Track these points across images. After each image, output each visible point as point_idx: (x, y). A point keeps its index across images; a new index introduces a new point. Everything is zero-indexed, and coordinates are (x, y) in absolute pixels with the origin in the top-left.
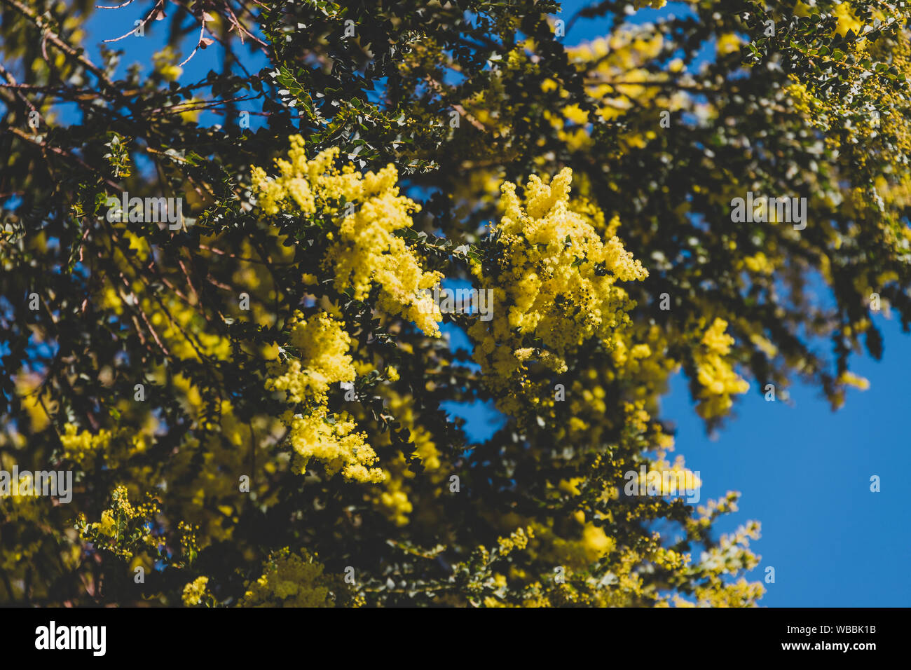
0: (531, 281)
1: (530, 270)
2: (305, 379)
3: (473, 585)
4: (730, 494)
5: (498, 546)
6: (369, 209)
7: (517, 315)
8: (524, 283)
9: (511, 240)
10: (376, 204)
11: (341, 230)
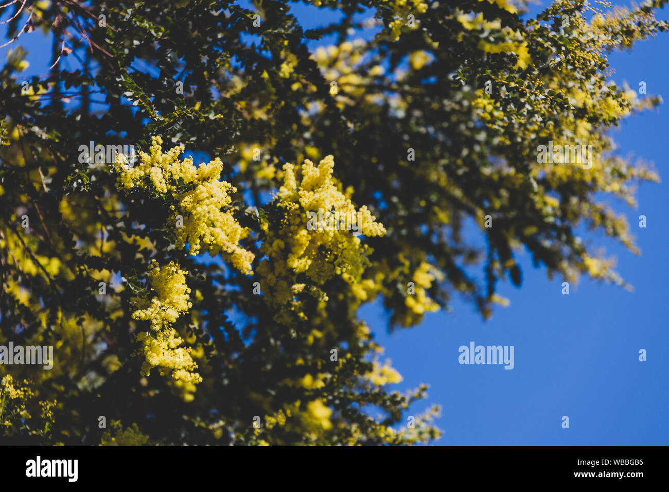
0: (303, 236)
1: (302, 227)
2: (163, 313)
4: (422, 386)
5: (265, 422)
6: (202, 190)
7: (294, 261)
8: (298, 236)
9: (290, 206)
10: (207, 187)
11: (182, 204)
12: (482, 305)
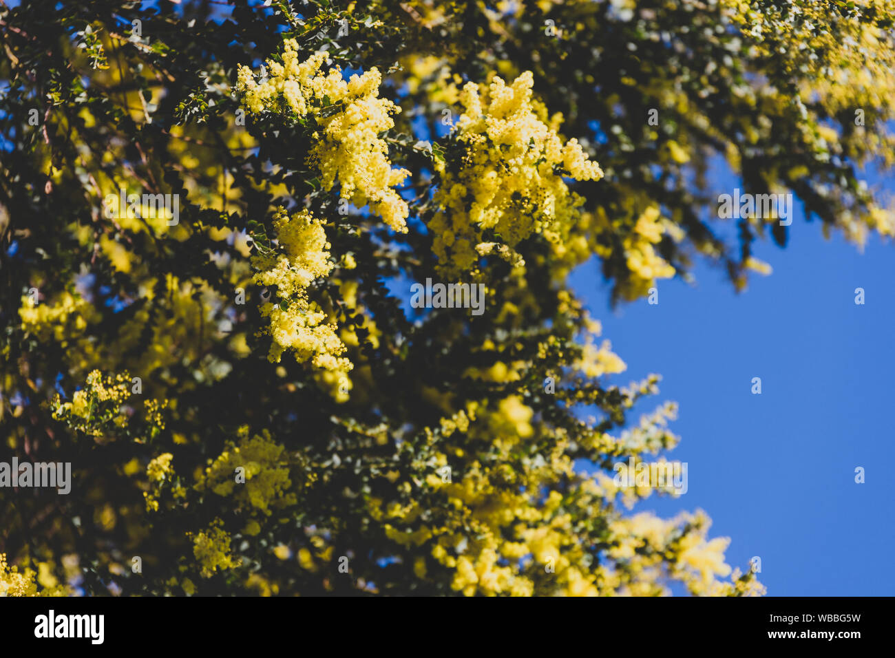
0: (490, 177)
1: (490, 168)
2: (292, 275)
3: (417, 464)
4: (652, 377)
5: (440, 427)
6: (354, 110)
7: (478, 211)
8: (485, 179)
9: (475, 139)
10: (361, 106)
11: (328, 131)
12: (734, 271)
